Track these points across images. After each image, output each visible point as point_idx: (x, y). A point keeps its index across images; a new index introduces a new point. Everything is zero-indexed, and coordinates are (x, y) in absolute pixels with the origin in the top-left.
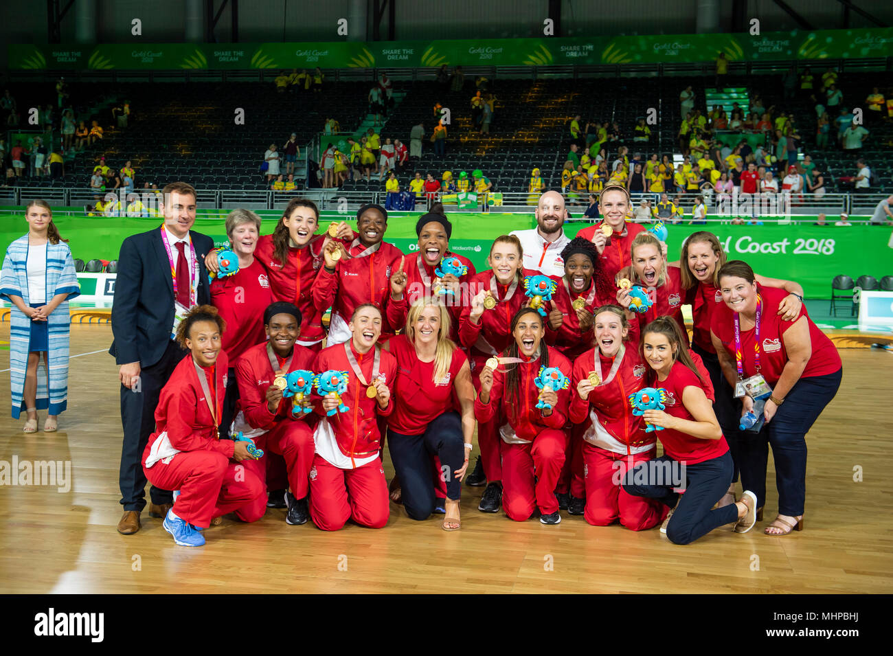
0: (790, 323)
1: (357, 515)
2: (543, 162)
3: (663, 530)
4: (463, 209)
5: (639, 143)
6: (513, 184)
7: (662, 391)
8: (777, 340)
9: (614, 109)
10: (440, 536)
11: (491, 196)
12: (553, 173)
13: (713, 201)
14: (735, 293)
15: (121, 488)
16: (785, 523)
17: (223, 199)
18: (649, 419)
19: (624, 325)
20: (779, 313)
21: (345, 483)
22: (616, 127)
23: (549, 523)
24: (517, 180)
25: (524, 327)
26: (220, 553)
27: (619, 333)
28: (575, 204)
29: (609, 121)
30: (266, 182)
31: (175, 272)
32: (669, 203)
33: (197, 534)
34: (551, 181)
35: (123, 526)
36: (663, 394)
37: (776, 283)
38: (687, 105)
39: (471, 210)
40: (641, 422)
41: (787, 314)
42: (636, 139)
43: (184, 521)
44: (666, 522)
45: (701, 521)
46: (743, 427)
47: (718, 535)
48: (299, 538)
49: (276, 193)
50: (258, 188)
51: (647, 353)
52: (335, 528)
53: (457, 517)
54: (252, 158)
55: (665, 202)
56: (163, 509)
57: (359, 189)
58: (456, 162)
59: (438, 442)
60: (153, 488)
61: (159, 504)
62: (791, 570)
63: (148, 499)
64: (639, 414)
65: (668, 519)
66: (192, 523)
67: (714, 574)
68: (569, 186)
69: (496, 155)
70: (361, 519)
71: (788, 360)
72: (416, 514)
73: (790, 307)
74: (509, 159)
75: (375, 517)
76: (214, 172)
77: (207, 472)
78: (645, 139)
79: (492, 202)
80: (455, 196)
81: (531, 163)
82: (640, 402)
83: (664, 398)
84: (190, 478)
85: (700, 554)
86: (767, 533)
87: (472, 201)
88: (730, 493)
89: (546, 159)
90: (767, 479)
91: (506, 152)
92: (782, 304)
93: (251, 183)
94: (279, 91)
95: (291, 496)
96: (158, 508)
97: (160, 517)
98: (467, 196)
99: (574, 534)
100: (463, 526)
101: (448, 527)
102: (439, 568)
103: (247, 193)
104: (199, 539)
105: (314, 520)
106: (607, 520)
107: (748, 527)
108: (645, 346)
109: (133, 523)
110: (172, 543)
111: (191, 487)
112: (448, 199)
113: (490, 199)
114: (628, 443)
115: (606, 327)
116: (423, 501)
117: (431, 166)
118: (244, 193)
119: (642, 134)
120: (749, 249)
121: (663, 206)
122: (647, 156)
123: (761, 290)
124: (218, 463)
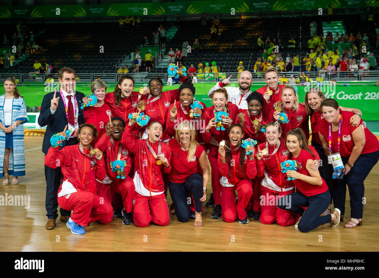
0: (355, 127)
1: (155, 220)
2: (245, 58)
3: (296, 226)
4: (207, 81)
5: (290, 48)
6: (231, 68)
7: (295, 162)
8: (349, 136)
9: (279, 32)
10: (193, 229)
11: (220, 75)
12: (250, 63)
13: (326, 75)
14: (328, 114)
15: (46, 209)
16: (354, 222)
17: (94, 77)
18: (289, 174)
19: (279, 132)
20: (350, 123)
21: (149, 205)
22: (279, 41)
23: (244, 223)
24: (233, 67)
25: (233, 133)
26: (92, 237)
27: (277, 135)
28: (260, 78)
29: (276, 38)
30: (114, 69)
31: (67, 110)
32: (305, 76)
33: (81, 229)
34: (249, 67)
35: (48, 225)
36: (296, 163)
37: (350, 110)
38: (313, 29)
39: (211, 81)
40: (285, 176)
41: (354, 123)
42: (289, 46)
43: (76, 223)
44: (298, 222)
45: (314, 222)
46: (334, 177)
47: (323, 228)
48: (128, 231)
49: (119, 74)
50: (111, 72)
51: (288, 144)
52: (144, 226)
53: (201, 221)
54: (108, 58)
55: (303, 76)
56: (66, 218)
57: (158, 72)
58: (204, 58)
59: (191, 185)
60: (61, 209)
61: (64, 216)
62: (355, 243)
63: (59, 213)
64: (284, 172)
65: (299, 221)
66: (79, 224)
67: (319, 245)
68: (257, 69)
69: (222, 55)
70: (157, 222)
71: (354, 145)
72: (182, 220)
73: (355, 120)
74: (229, 57)
75: (163, 221)
76: (91, 65)
77: (85, 201)
78: (294, 46)
79: (221, 77)
80: (203, 75)
81: (239, 58)
82: (285, 166)
83: (296, 165)
84: (78, 204)
85: (313, 237)
86: (345, 227)
87: (211, 77)
88: (329, 209)
89: (247, 56)
90: (346, 203)
91: (227, 54)
92: (351, 119)
93: (107, 70)
94: (120, 27)
95: (125, 212)
96: (64, 218)
97: (65, 222)
98: (209, 74)
99: (254, 228)
100: (204, 225)
101: (196, 225)
102: (192, 243)
103: (105, 74)
104: (82, 231)
105: (135, 223)
106: (270, 221)
107: (336, 224)
108: (287, 141)
109: (52, 224)
110: (71, 233)
111: (78, 208)
112: (200, 76)
113: (220, 76)
114: (281, 186)
115: (271, 133)
116: (185, 213)
117: (192, 61)
118: (104, 74)
119: (292, 44)
120: (343, 98)
121: (302, 78)
122: (294, 54)
123: (341, 112)
124: (90, 197)
